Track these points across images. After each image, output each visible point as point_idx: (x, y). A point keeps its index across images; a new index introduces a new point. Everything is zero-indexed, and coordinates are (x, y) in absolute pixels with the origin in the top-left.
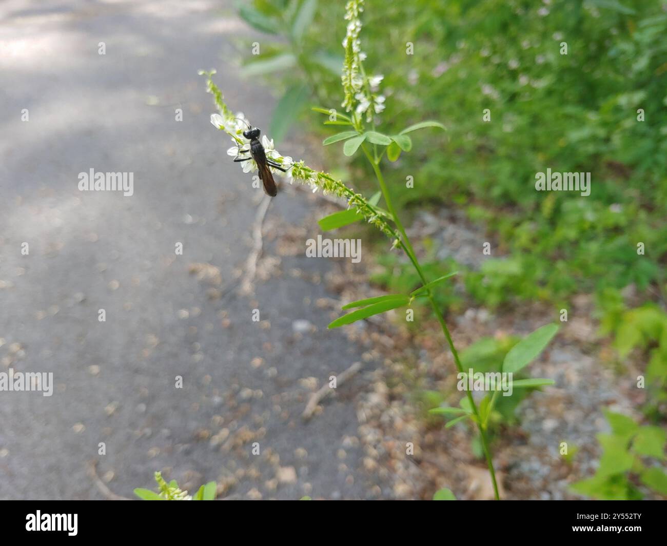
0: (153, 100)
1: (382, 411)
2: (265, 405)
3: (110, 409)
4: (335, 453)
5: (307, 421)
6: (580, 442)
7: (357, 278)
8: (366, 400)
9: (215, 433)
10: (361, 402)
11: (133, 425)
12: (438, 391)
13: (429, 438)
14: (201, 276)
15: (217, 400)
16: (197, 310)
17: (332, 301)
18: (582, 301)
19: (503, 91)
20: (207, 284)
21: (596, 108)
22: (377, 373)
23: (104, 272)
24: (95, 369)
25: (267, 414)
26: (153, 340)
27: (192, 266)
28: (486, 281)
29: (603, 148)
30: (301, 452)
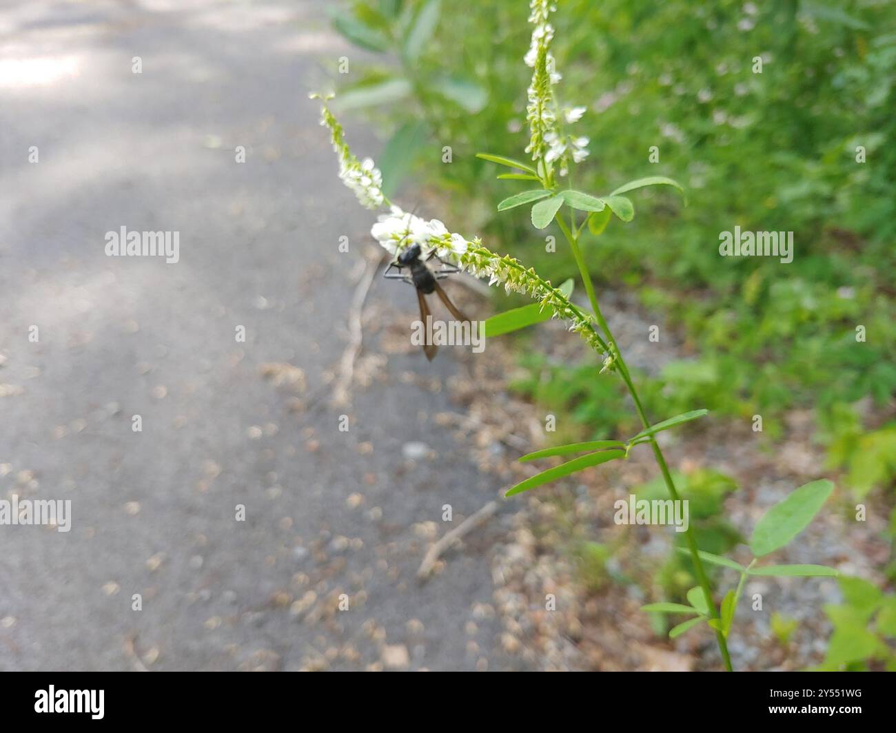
0: (215, 142)
1: (527, 569)
2: (366, 560)
3: (154, 562)
4: (461, 627)
5: (423, 582)
6: (799, 615)
7: (491, 386)
8: (504, 554)
9: (297, 597)
10: (496, 558)
11: (185, 585)
12: (602, 542)
13: (591, 607)
14: (279, 380)
15: (300, 551)
16: (272, 428)
17: (457, 417)
18: (798, 419)
19: (690, 132)
20: (286, 391)
21: (818, 157)
22: (520, 517)
23: (147, 373)
24: (134, 507)
25: (368, 572)
26: (213, 468)
27: (267, 367)
28: (668, 391)
29: (826, 211)
30: (415, 625)
